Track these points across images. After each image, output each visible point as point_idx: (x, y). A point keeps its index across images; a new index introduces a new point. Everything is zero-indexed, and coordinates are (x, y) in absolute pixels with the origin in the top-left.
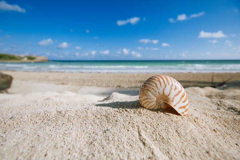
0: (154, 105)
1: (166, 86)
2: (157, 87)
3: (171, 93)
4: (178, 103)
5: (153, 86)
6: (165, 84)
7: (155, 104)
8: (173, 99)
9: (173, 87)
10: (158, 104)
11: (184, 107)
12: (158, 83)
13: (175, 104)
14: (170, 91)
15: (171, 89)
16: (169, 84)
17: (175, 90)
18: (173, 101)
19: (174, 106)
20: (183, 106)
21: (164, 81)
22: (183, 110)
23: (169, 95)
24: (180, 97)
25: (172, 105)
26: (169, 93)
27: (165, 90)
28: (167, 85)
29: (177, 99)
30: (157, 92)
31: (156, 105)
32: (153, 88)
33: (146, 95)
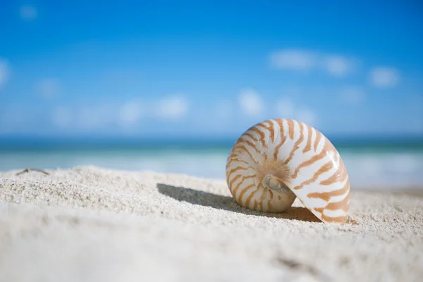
0: (254, 185)
1: (283, 141)
2: (263, 142)
3: (293, 157)
4: (307, 183)
5: (256, 140)
6: (282, 135)
7: (257, 185)
8: (297, 171)
9: (303, 145)
10: (265, 186)
11: (325, 196)
12: (267, 133)
13: (299, 184)
14: (292, 154)
15: (296, 147)
16: (292, 137)
17: (305, 151)
18: (294, 176)
19: (296, 188)
20: (321, 191)
21: (282, 130)
22: (321, 203)
23: (288, 161)
24: (316, 171)
25: (292, 184)
26: (288, 157)
27: (280, 150)
28: (288, 139)
29: (306, 173)
30: (262, 153)
31: (258, 187)
32: (254, 143)
33: (237, 159)
